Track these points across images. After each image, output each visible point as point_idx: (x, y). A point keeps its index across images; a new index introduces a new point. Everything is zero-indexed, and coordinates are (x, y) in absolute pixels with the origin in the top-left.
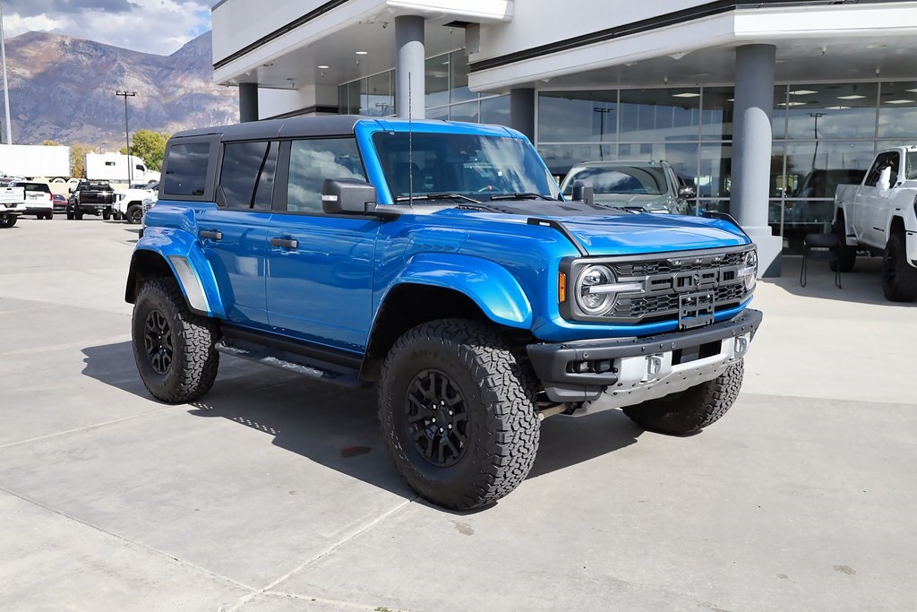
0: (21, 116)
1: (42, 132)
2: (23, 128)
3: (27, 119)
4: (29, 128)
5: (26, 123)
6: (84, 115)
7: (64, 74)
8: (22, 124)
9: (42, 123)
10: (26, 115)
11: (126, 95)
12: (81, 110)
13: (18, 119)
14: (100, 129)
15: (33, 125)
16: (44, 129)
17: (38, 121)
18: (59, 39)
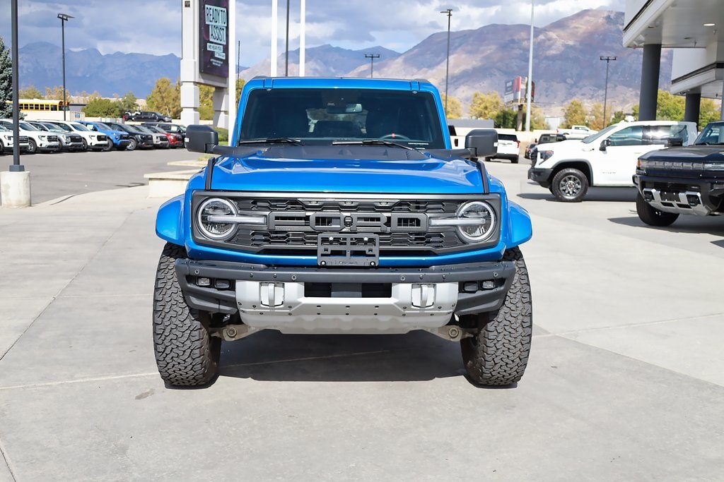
0: (569, 81)
1: (583, 92)
2: (569, 90)
3: (572, 82)
4: (575, 89)
5: (572, 86)
6: (619, 78)
7: (607, 44)
8: (568, 87)
9: (584, 86)
10: (572, 79)
11: (608, 60)
12: (617, 73)
13: (566, 82)
14: (631, 89)
15: (577, 87)
16: (584, 90)
17: (580, 84)
18: (606, 14)
